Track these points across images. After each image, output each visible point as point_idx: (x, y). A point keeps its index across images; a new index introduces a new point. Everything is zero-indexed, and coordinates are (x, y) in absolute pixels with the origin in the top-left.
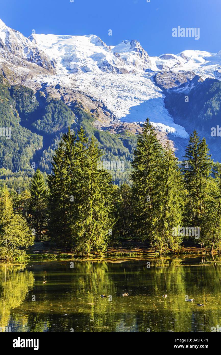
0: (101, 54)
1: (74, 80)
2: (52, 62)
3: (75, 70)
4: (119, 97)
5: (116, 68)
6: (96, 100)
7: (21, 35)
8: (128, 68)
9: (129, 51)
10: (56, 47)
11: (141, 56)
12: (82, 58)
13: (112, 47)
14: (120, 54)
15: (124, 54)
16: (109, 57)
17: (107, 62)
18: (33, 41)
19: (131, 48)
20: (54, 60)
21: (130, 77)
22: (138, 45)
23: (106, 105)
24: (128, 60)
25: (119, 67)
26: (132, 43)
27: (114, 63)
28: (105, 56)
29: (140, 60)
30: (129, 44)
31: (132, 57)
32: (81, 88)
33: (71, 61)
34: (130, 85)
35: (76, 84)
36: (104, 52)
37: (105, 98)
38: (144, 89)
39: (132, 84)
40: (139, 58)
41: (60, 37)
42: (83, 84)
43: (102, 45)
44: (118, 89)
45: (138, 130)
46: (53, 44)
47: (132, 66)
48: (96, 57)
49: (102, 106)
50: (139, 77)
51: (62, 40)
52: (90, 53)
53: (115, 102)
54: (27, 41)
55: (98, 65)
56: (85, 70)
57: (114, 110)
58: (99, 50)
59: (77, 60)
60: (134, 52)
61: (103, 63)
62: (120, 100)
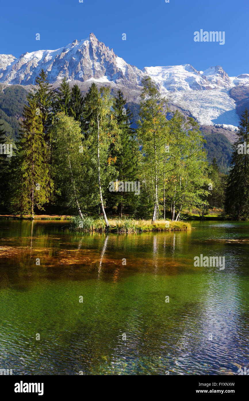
0: (192, 77)
1: (170, 97)
2: (157, 85)
3: (173, 90)
4: (202, 107)
5: (203, 87)
6: (185, 110)
7: (136, 69)
8: (212, 86)
9: (214, 74)
10: (161, 75)
11: (222, 77)
12: (178, 81)
13: (201, 72)
14: (207, 77)
15: (210, 76)
16: (198, 79)
17: (196, 82)
18: (145, 72)
19: (215, 72)
20: (160, 83)
21: (212, 93)
22: (221, 70)
23: (192, 113)
24: (212, 81)
25: (205, 86)
26: (217, 68)
27: (201, 83)
28: (195, 79)
29: (222, 81)
30: (214, 69)
31: (216, 78)
32: (175, 102)
33: (171, 84)
34: (211, 98)
35: (171, 99)
36: (194, 76)
37: (191, 109)
38: (221, 100)
39: (212, 98)
40: (221, 78)
41: (164, 68)
42: (176, 99)
43: (194, 71)
44: (201, 101)
45: (213, 130)
46: (159, 73)
47: (216, 85)
48: (188, 80)
49: (189, 114)
50: (218, 93)
51: (164, 70)
52: (184, 77)
53: (198, 111)
54: (140, 72)
55: (189, 85)
56: (180, 89)
57: (197, 117)
58: (191, 74)
59: (175, 83)
60: (218, 74)
61: (194, 84)
62: (202, 109)
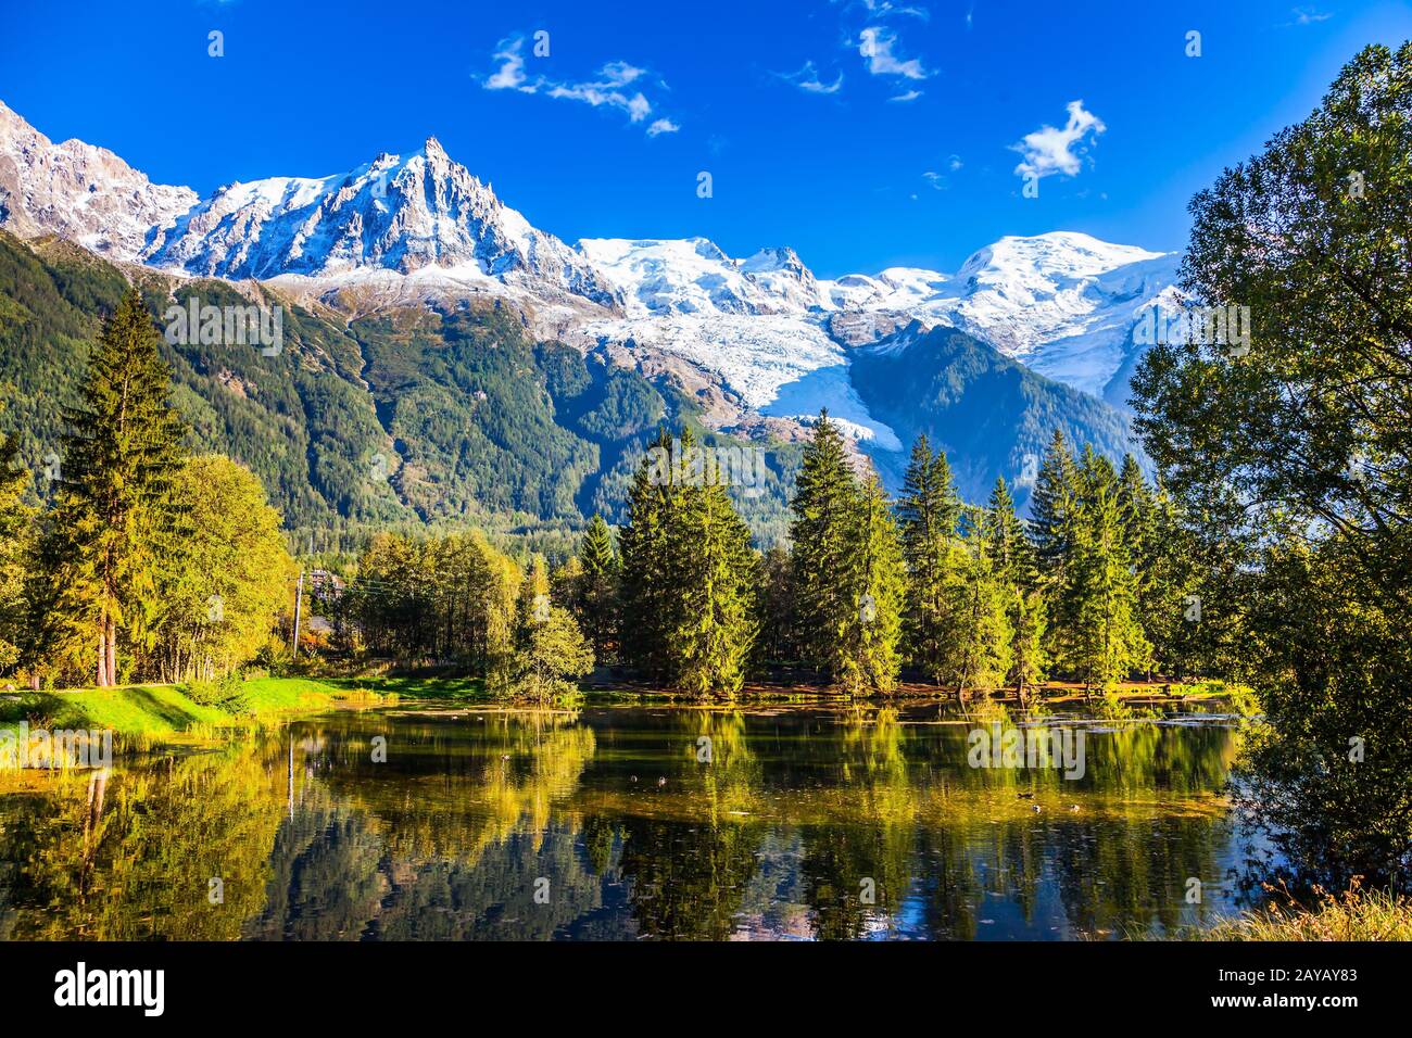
0: (718, 275)
1: (663, 329)
2: (618, 294)
3: (664, 309)
4: (755, 363)
5: (748, 305)
6: (708, 371)
7: (559, 243)
8: (773, 303)
9: (775, 269)
10: (627, 263)
11: (798, 279)
12: (679, 284)
13: (740, 262)
14: (757, 276)
15: (764, 275)
16: (734, 282)
17: (729, 291)
18: (582, 253)
19: (778, 263)
20: (624, 287)
21: (777, 322)
22: (793, 258)
23: (728, 381)
24: (772, 288)
25: (754, 302)
26: (781, 254)
27: (744, 294)
28: (725, 281)
29: (797, 288)
30: (773, 254)
31: (781, 280)
32: (678, 346)
33: (657, 291)
34: (777, 339)
35: (667, 337)
36: (724, 272)
37: (726, 367)
38: (806, 346)
39: (781, 337)
40: (796, 283)
41: (634, 245)
42: (680, 336)
43: (720, 257)
44: (752, 347)
45: (796, 432)
46: (621, 258)
47: (781, 300)
48: (708, 282)
49: (721, 382)
50: (796, 322)
51: (638, 250)
52: (696, 274)
53: (746, 375)
54: (570, 254)
55: (711, 298)
56: (685, 308)
57: (745, 391)
58: (714, 267)
59: (669, 289)
60: (785, 271)
61: (722, 293)
62: (756, 369)
